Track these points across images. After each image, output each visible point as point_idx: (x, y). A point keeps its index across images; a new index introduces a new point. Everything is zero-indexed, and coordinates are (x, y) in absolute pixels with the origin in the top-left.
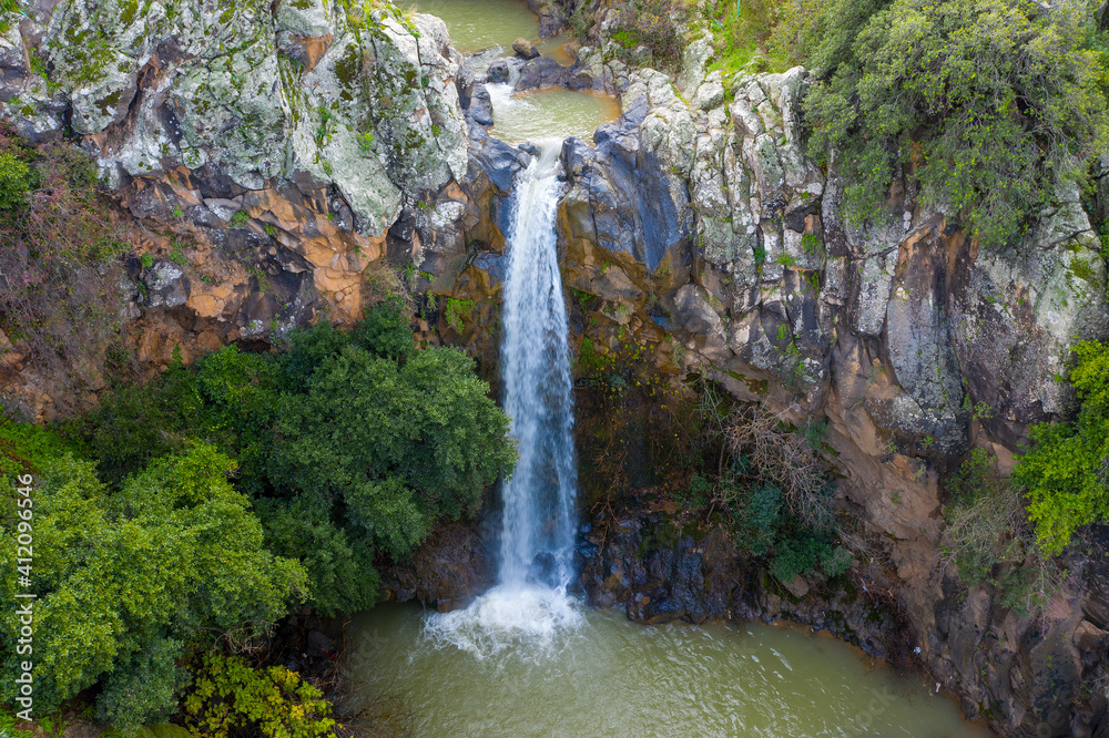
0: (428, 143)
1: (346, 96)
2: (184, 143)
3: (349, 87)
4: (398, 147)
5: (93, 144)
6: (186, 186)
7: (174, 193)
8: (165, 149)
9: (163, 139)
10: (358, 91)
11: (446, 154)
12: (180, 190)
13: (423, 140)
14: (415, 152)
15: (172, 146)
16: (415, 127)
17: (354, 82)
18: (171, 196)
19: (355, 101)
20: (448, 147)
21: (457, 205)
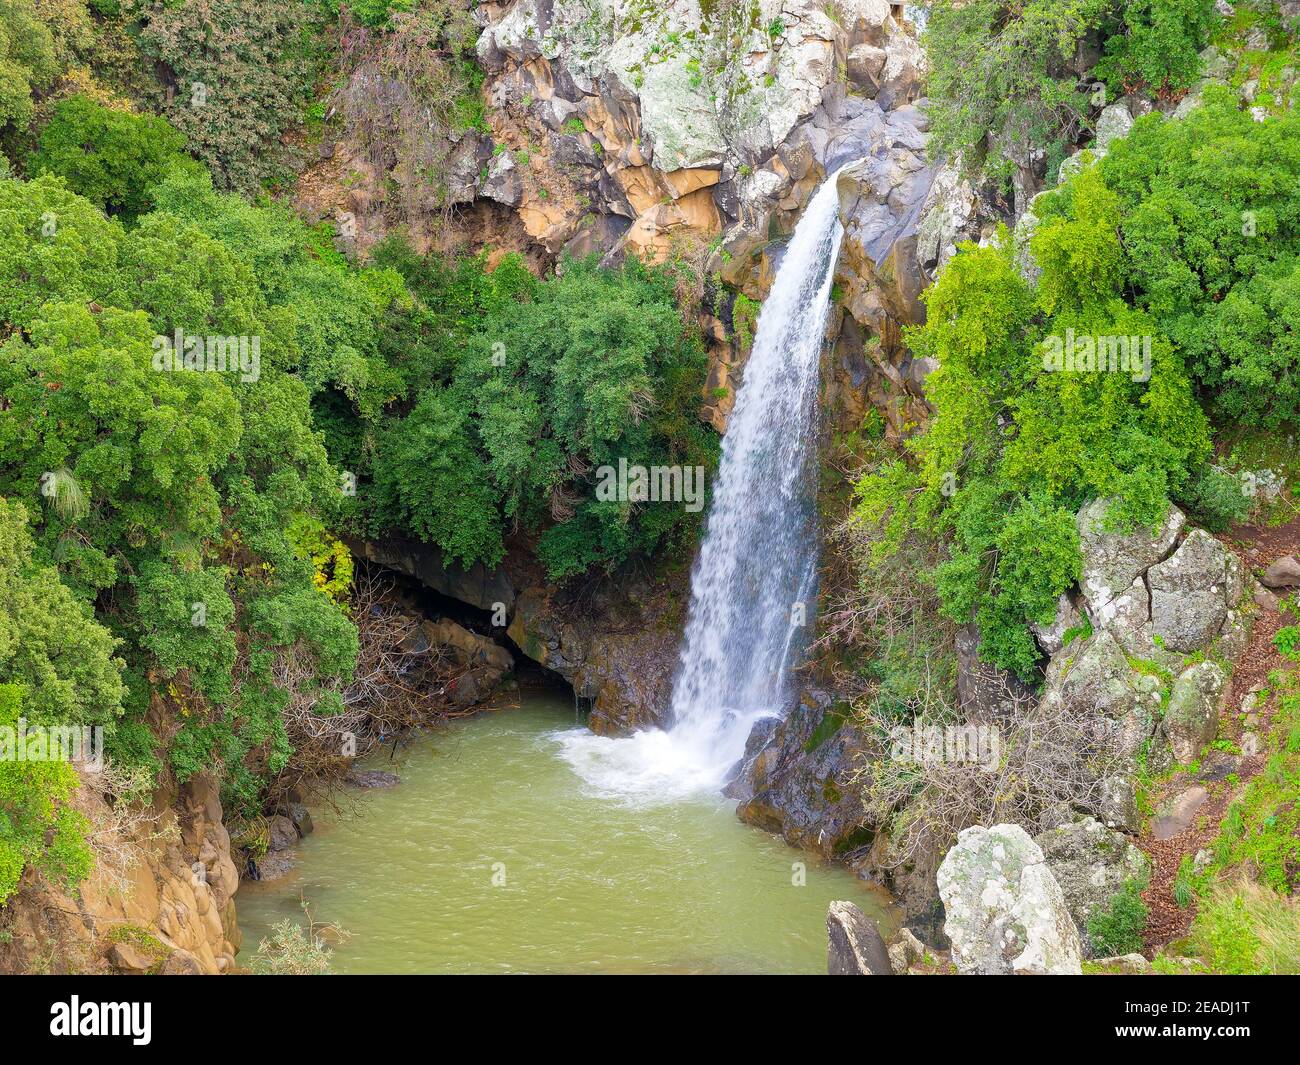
0: (753, 91)
1: (705, 29)
2: (549, 33)
3: (708, 20)
4: (731, 92)
5: (486, 16)
6: (548, 82)
7: (534, 83)
8: (530, 31)
9: (531, 22)
10: (717, 27)
11: (770, 109)
12: (540, 84)
13: (749, 87)
14: (741, 99)
15: (537, 31)
16: (747, 70)
17: (715, 15)
18: (529, 85)
19: (711, 36)
20: (776, 103)
21: (775, 177)
